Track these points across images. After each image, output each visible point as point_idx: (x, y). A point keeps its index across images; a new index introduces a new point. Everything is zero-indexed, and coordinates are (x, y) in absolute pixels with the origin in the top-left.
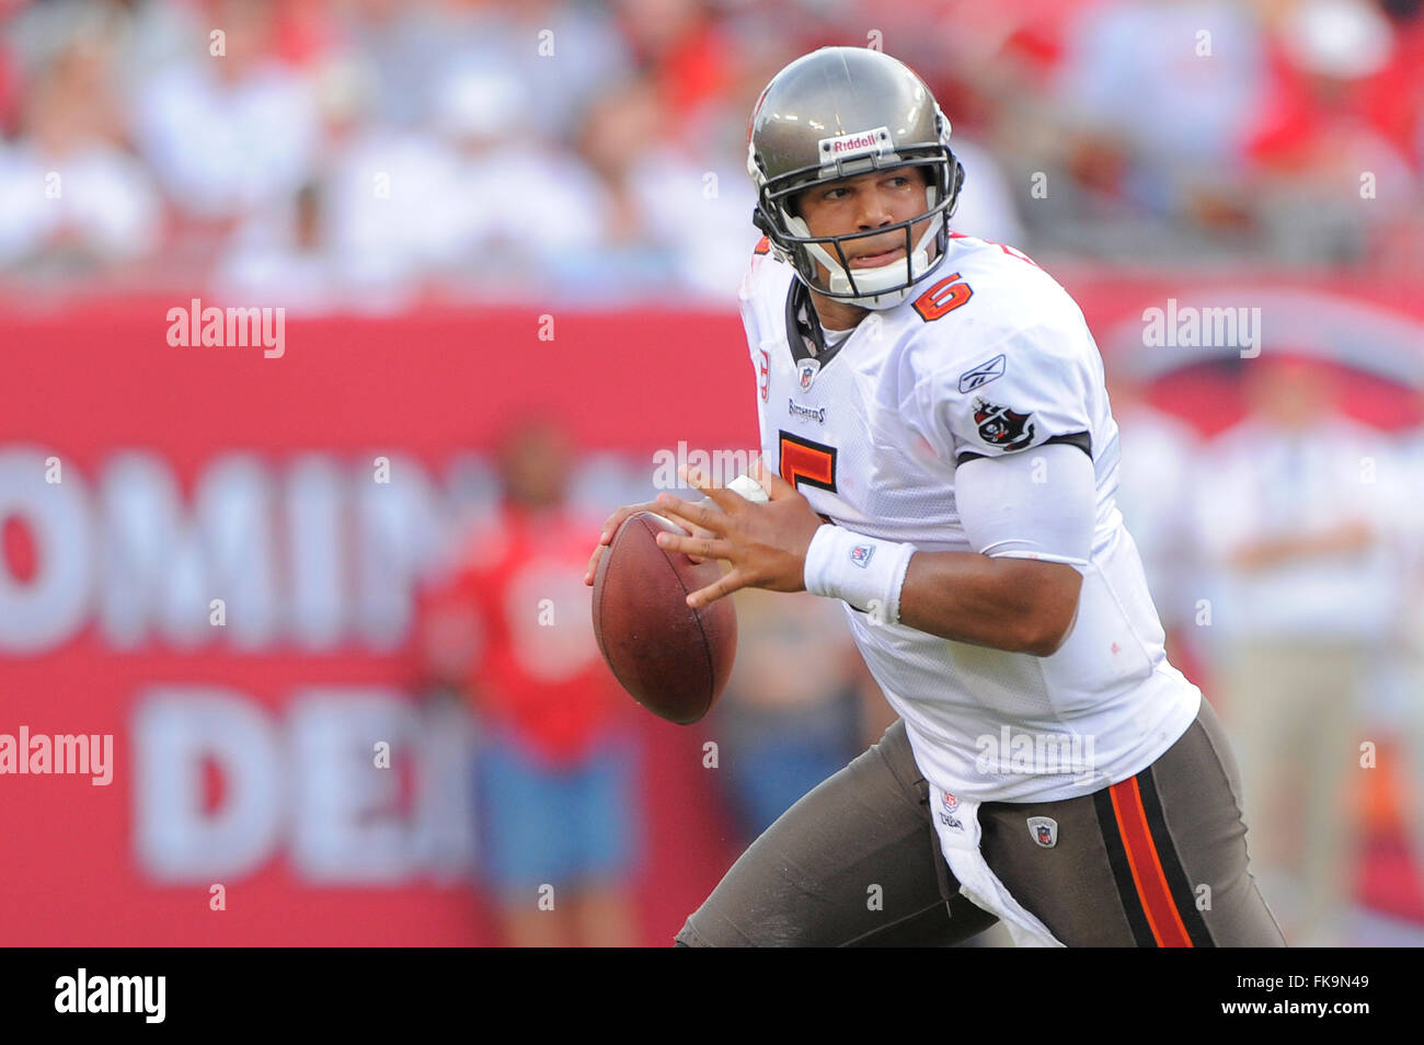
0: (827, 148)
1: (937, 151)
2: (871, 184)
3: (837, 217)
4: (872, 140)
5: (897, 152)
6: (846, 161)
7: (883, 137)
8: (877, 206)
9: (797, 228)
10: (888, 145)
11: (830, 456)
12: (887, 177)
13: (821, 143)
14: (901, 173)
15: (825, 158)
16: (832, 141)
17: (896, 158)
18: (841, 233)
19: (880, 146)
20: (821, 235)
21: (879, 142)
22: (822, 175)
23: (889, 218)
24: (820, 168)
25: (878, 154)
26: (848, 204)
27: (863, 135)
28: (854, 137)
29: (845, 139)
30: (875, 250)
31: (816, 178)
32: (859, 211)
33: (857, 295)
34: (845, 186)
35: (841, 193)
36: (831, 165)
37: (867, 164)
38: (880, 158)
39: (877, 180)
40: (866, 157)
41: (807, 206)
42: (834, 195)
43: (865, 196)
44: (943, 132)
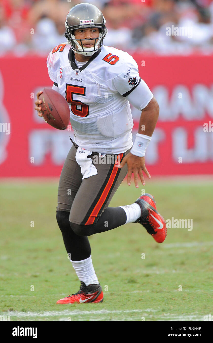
0: (81, 22)
1: (103, 25)
2: (89, 30)
3: (81, 36)
4: (90, 21)
5: (95, 24)
6: (85, 25)
7: (93, 21)
8: (89, 35)
9: (73, 37)
10: (93, 23)
11: (84, 88)
12: (92, 29)
13: (80, 21)
14: (95, 29)
15: (81, 24)
16: (82, 21)
17: (94, 26)
18: (82, 39)
19: (92, 23)
20: (77, 39)
21: (92, 22)
22: (80, 27)
23: (91, 38)
24: (79, 26)
25: (91, 24)
26: (84, 34)
27: (89, 20)
28: (87, 20)
29: (85, 21)
30: (88, 44)
31: (78, 27)
32: (85, 35)
33: (84, 52)
34: (83, 30)
35: (82, 31)
36: (82, 25)
37: (89, 26)
38: (91, 25)
39: (90, 30)
40: (89, 24)
41: (76, 33)
42: (81, 31)
43: (87, 32)
44: (104, 22)
